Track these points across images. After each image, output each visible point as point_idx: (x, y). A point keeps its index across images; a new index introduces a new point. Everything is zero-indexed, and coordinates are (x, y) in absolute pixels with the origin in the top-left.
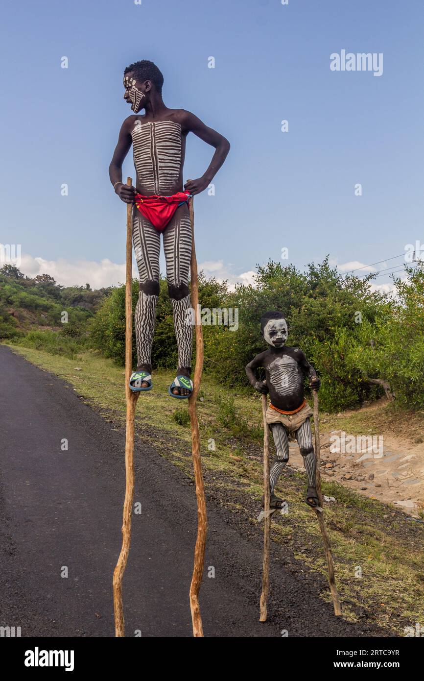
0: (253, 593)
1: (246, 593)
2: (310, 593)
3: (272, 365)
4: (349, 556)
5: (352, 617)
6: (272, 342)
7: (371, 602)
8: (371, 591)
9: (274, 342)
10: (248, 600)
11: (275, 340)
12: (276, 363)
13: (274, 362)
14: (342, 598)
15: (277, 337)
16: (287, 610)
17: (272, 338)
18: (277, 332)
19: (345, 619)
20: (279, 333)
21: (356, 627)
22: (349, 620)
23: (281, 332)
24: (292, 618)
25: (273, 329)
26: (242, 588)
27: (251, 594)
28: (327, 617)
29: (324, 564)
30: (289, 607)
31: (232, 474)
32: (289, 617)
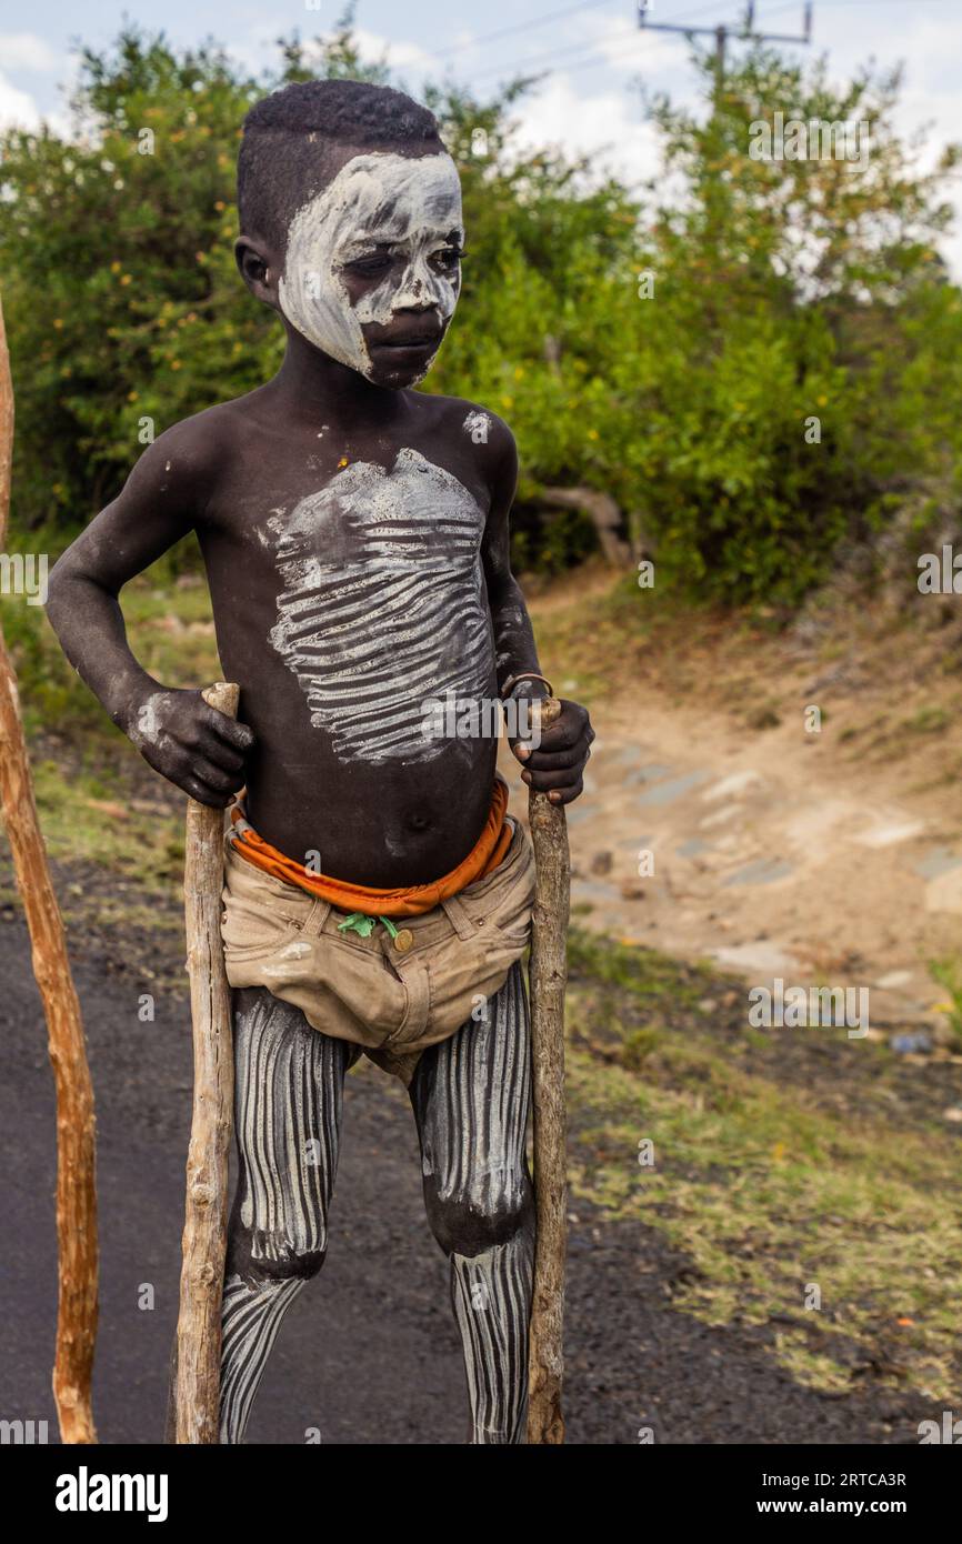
0: (434, 1310)
1: (405, 1312)
2: (637, 1295)
3: (310, 513)
4: (705, 1154)
5: (824, 1374)
6: (358, 339)
7: (862, 1315)
8: (843, 1274)
9: (375, 337)
10: (427, 1339)
11: (385, 318)
12: (347, 504)
13: (326, 494)
14: (759, 1307)
15: (408, 300)
16: (584, 1365)
17: (365, 304)
18: (404, 259)
19: (805, 1383)
20: (419, 269)
21: (855, 1407)
22: (819, 1383)
23: (431, 261)
24: (614, 1392)
25: (386, 231)
26: (384, 1295)
27: (423, 1314)
28: (743, 1380)
29: (633, 1189)
30: (587, 1351)
31: (131, 870)
32: (602, 1388)
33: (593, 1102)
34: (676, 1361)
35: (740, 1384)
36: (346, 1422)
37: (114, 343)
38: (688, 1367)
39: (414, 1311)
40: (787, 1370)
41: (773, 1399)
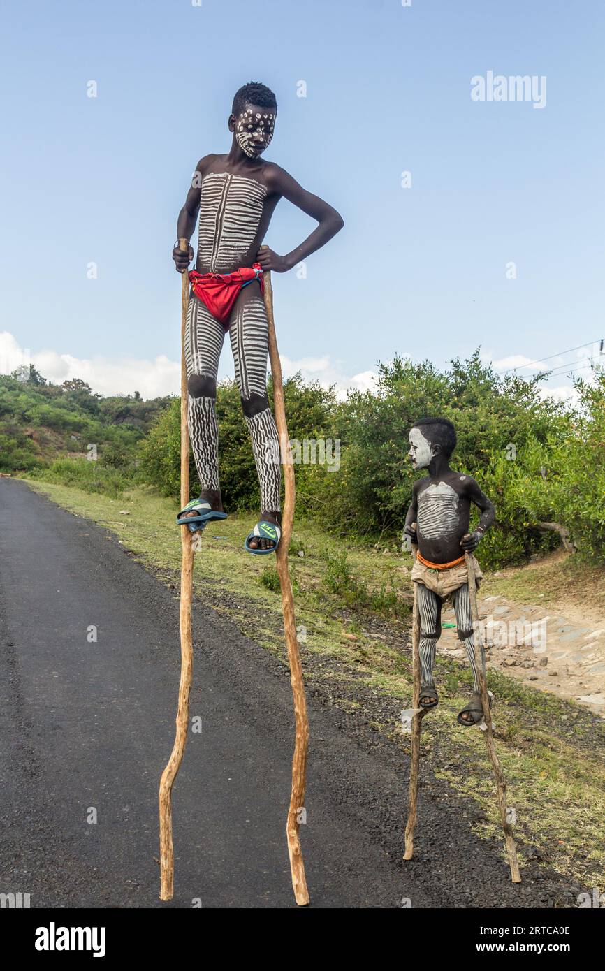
2: (458, 826)
4: (512, 773)
7: (545, 838)
8: (544, 822)
12: (428, 492)
13: (426, 490)
24: (433, 861)
26: (361, 820)
28: (483, 860)
29: (478, 785)
30: (428, 846)
31: (345, 659)
32: (428, 860)
33: (479, 752)
34: (461, 852)
35: (481, 862)
36: (326, 867)
37: (390, 468)
38: (463, 854)
39: (370, 827)
40: (503, 858)
41: (492, 868)
